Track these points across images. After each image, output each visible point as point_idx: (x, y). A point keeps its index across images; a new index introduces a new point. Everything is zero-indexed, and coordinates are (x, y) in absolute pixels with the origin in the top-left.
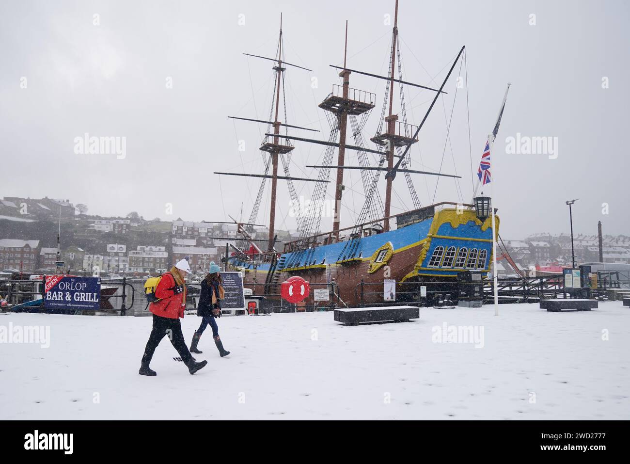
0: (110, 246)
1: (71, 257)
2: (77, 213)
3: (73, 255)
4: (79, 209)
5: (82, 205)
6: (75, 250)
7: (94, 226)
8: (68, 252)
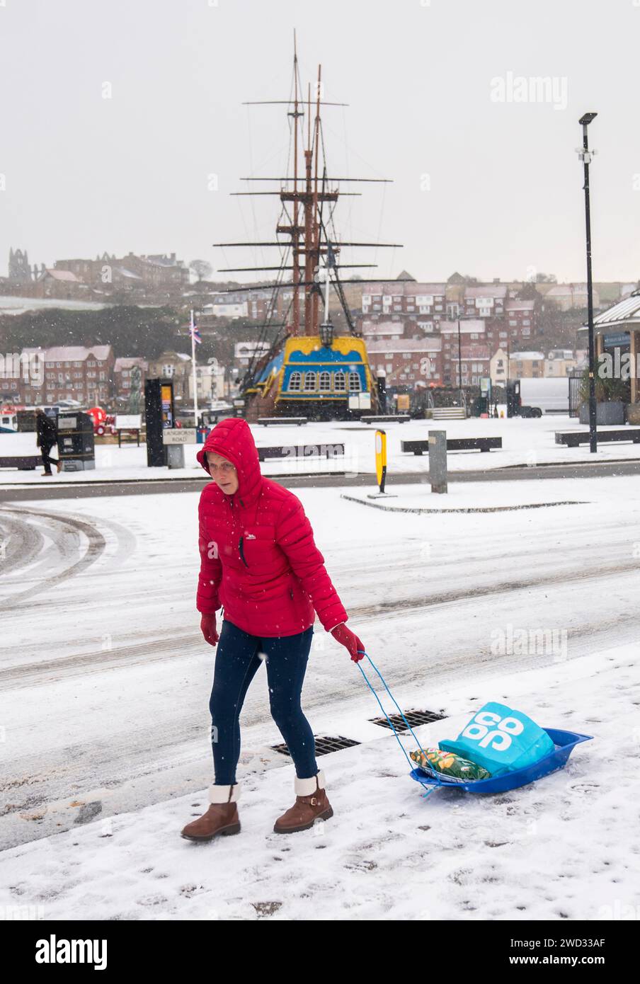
0: (240, 346)
1: (167, 371)
2: (193, 279)
3: (171, 369)
4: (195, 272)
5: (201, 261)
6: (172, 360)
7: (211, 309)
8: (161, 363)
